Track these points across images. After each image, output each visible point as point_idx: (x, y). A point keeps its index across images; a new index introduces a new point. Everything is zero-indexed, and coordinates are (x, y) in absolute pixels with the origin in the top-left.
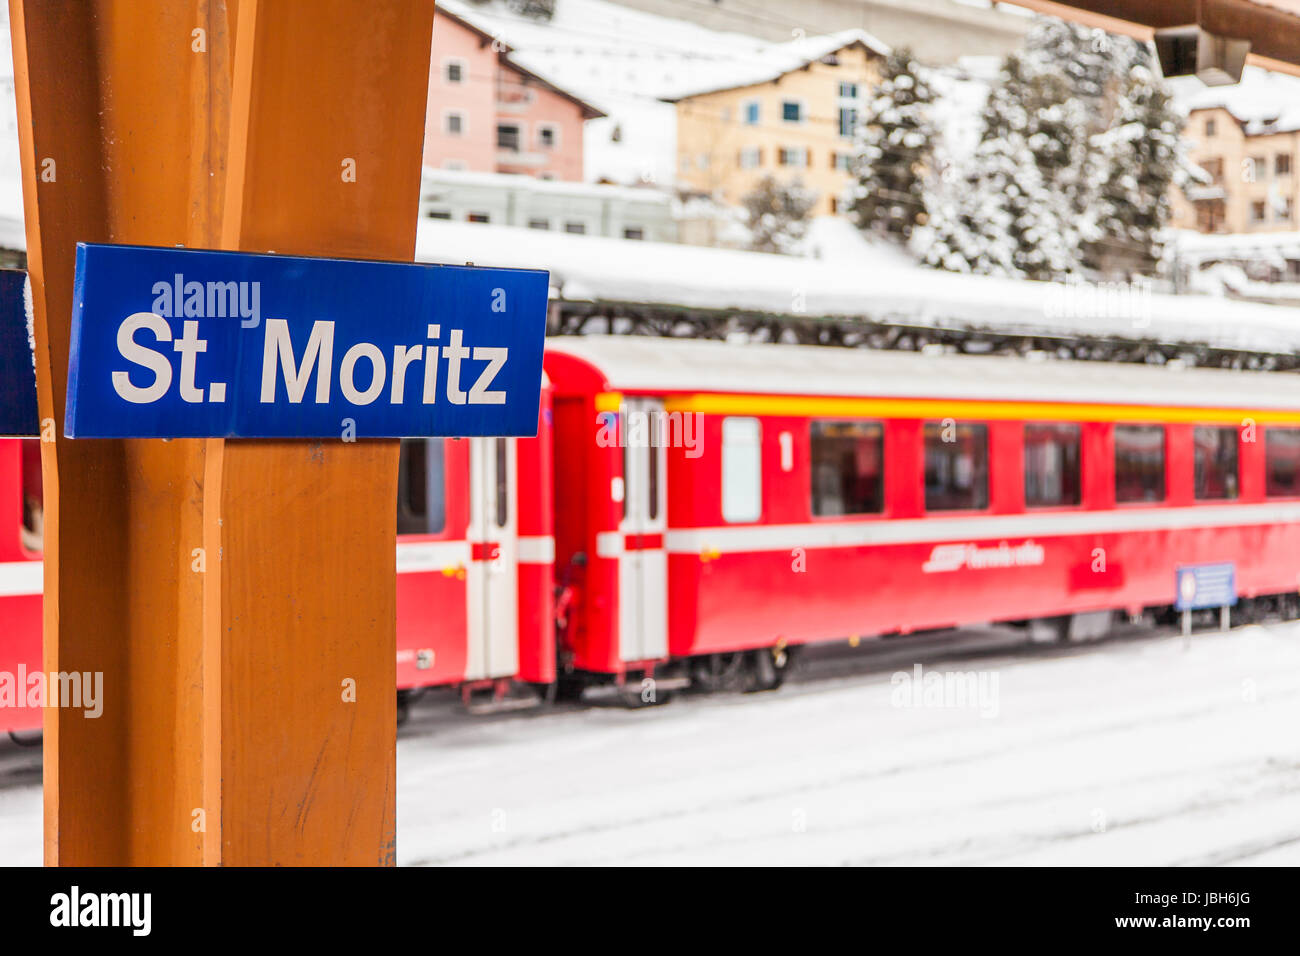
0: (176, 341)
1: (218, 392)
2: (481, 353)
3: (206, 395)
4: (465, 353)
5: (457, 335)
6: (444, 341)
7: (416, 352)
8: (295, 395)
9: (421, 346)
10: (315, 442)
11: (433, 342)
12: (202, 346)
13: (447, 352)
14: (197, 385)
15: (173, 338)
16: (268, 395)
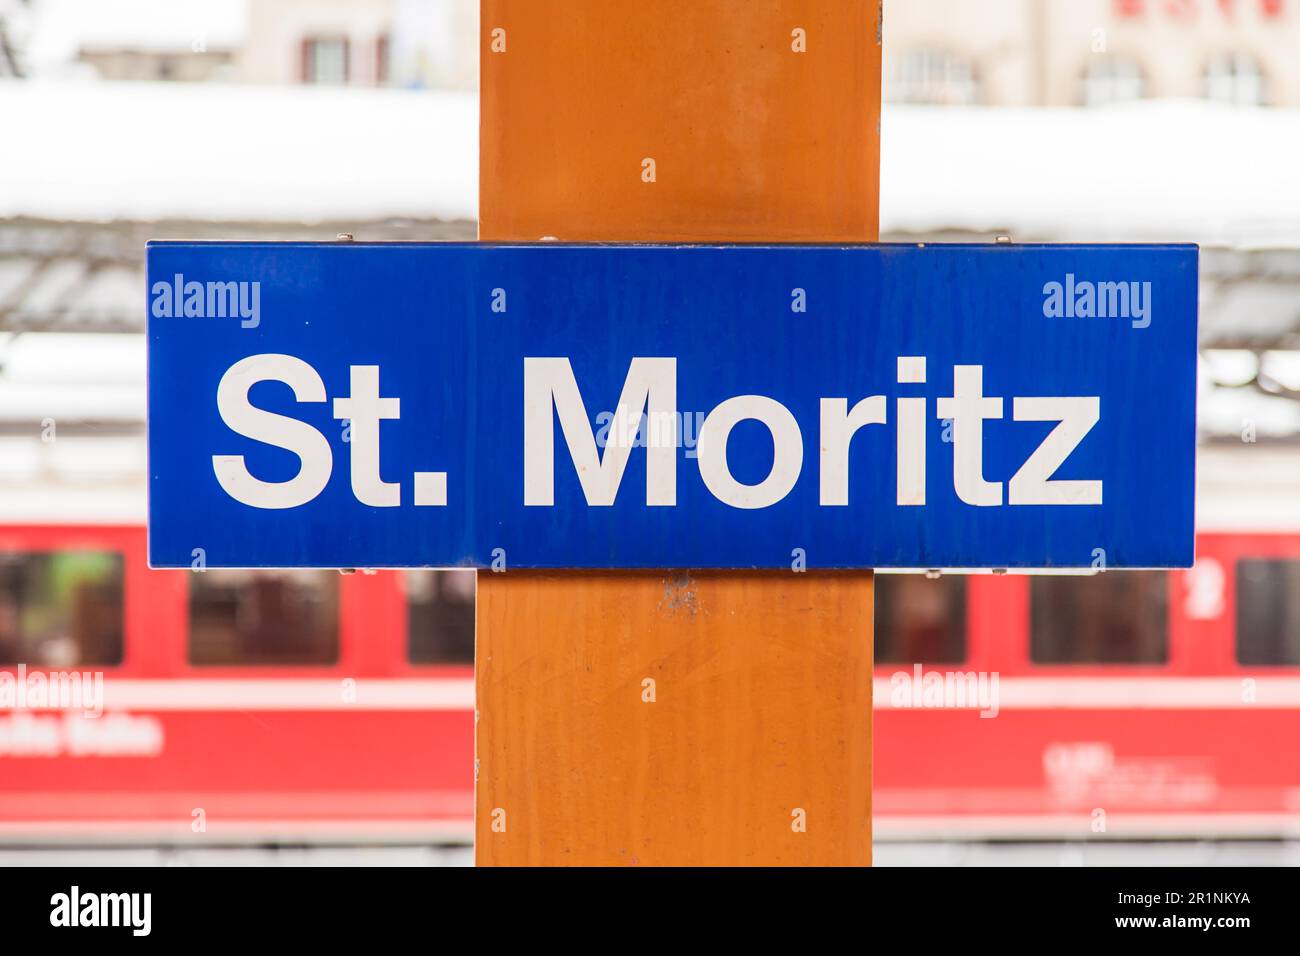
0: (336, 401)
1: (431, 488)
2: (1028, 409)
3: (407, 492)
4: (994, 408)
5: (968, 377)
6: (939, 385)
7: (872, 410)
8: (600, 488)
9: (883, 399)
10: (678, 576)
11: (911, 390)
12: (392, 408)
13: (945, 408)
14: (386, 476)
15: (331, 395)
16: (538, 490)
